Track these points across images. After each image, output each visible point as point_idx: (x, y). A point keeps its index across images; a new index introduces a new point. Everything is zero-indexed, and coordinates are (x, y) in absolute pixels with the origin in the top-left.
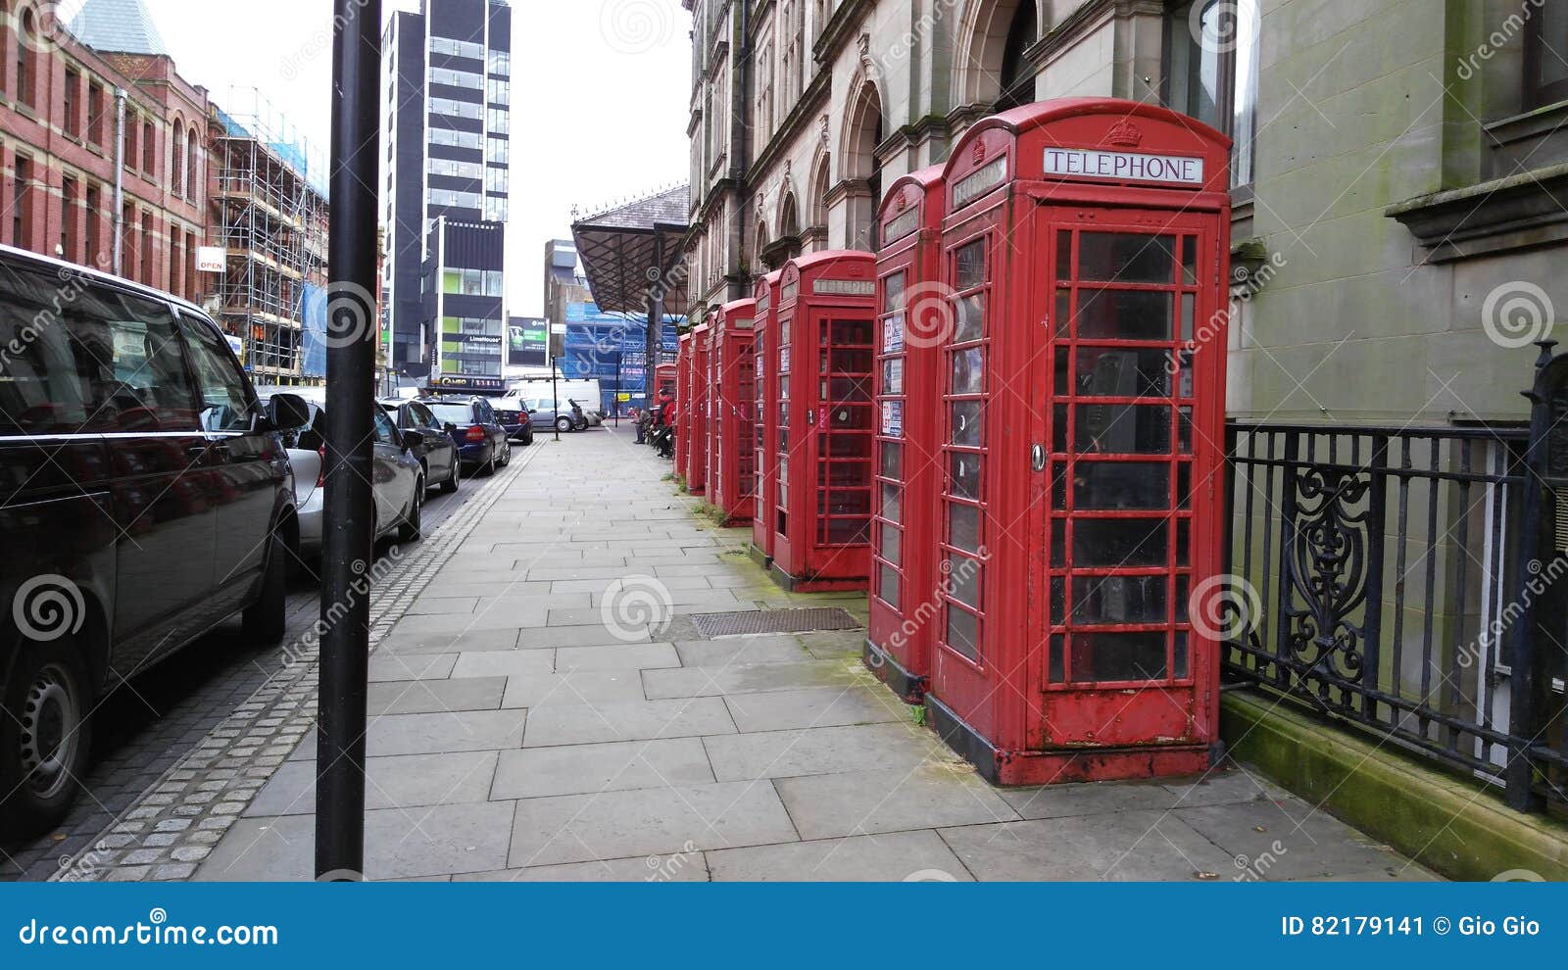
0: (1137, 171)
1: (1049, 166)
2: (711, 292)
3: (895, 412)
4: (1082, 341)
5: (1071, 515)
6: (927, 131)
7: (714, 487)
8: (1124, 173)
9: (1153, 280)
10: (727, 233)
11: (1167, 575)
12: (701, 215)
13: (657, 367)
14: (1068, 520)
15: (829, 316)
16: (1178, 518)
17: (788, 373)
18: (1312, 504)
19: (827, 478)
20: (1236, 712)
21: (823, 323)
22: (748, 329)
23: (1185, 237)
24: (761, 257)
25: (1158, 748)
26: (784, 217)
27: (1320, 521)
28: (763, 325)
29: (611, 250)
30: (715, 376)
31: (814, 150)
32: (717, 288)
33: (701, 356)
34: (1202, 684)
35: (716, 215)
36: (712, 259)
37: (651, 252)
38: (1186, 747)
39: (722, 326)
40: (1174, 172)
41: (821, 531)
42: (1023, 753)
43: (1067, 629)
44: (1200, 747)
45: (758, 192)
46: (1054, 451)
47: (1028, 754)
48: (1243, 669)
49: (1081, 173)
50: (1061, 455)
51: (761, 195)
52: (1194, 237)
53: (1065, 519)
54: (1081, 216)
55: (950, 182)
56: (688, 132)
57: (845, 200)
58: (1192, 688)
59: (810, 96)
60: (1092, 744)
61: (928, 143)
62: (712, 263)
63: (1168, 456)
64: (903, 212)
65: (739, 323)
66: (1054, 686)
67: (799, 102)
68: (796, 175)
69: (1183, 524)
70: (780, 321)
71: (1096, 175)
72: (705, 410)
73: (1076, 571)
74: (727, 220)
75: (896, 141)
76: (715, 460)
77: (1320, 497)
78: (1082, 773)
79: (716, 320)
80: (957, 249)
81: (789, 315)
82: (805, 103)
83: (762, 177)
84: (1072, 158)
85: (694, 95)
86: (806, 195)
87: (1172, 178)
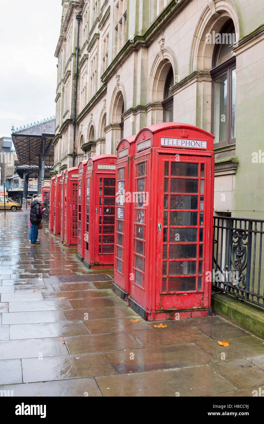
0: (188, 145)
1: (162, 143)
2: (63, 160)
3: (122, 211)
4: (172, 193)
5: (169, 244)
6: (139, 110)
7: (64, 234)
8: (184, 145)
9: (191, 176)
10: (69, 138)
11: (196, 261)
12: (60, 131)
13: (42, 187)
14: (168, 245)
15: (103, 177)
16: (200, 245)
17: (89, 196)
18: (236, 240)
19: (102, 231)
20: (216, 300)
21: (101, 179)
22: (76, 178)
23: (201, 164)
24: (81, 148)
25: (193, 310)
26: (90, 134)
27: (238, 245)
28: (81, 178)
29: (25, 143)
30: (65, 193)
31: (101, 111)
32: (65, 158)
33: (59, 186)
34: (206, 291)
35: (65, 132)
36: (63, 147)
37: (41, 143)
38: (201, 310)
39: (67, 176)
40: (198, 145)
41: (100, 250)
42: (154, 312)
43: (168, 277)
44: (205, 309)
45: (81, 124)
46: (164, 225)
47: (156, 312)
48: (219, 288)
49: (172, 145)
50: (166, 226)
51: (82, 125)
52: (204, 164)
53: (167, 245)
54: (172, 158)
55: (136, 143)
56: (55, 100)
57: (111, 130)
58: (203, 293)
59: (100, 92)
60: (174, 309)
61: (139, 114)
62: (63, 149)
63: (197, 226)
64: (124, 149)
65: (73, 176)
66: (163, 293)
67: (96, 94)
68: (94, 119)
69: (201, 247)
70: (86, 178)
71: (176, 146)
72: (61, 206)
73: (170, 260)
74: (69, 134)
75: (129, 112)
76: (64, 224)
77: (238, 238)
78: (172, 317)
79: (65, 174)
80: (138, 164)
81: (90, 176)
82: (98, 95)
83: (82, 119)
84: (169, 141)
85: (58, 87)
86: (98, 126)
87: (198, 147)
